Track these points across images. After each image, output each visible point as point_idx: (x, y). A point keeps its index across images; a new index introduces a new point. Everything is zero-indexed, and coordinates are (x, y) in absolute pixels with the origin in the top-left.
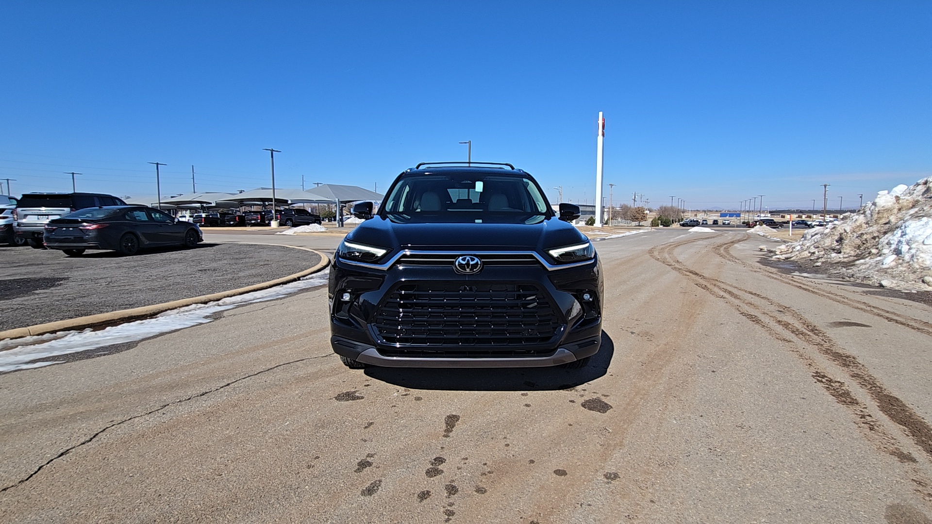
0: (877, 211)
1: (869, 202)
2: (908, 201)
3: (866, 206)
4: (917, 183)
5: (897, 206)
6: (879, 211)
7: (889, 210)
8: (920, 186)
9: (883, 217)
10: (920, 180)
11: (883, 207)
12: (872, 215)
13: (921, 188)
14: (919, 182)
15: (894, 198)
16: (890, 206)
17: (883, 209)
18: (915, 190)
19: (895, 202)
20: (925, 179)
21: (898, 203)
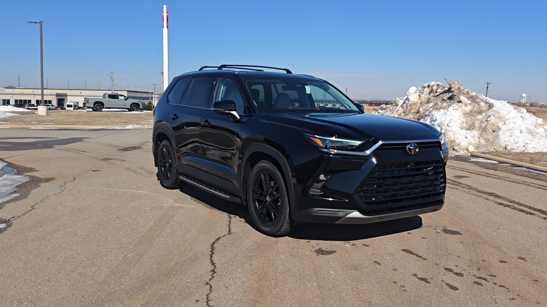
0: (410, 104)
1: (397, 98)
2: (425, 98)
3: (396, 100)
4: (423, 86)
5: (419, 101)
6: (411, 104)
7: (415, 104)
8: (425, 88)
9: (413, 109)
10: (425, 84)
11: (413, 102)
12: (407, 107)
13: (427, 90)
14: (424, 85)
15: (418, 96)
16: (416, 101)
17: (413, 103)
18: (424, 91)
19: (418, 98)
20: (428, 84)
21: (420, 99)
